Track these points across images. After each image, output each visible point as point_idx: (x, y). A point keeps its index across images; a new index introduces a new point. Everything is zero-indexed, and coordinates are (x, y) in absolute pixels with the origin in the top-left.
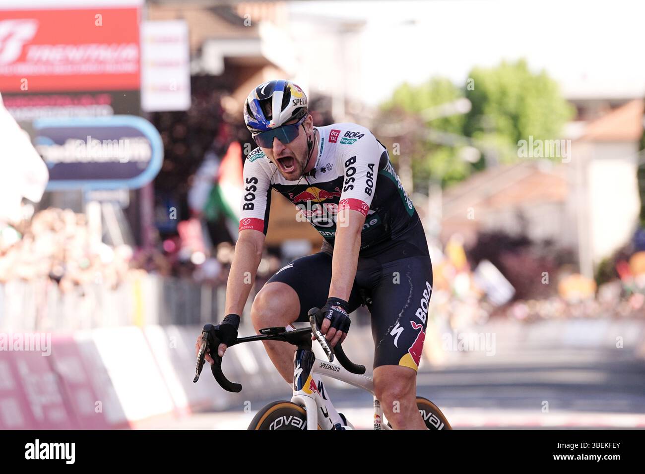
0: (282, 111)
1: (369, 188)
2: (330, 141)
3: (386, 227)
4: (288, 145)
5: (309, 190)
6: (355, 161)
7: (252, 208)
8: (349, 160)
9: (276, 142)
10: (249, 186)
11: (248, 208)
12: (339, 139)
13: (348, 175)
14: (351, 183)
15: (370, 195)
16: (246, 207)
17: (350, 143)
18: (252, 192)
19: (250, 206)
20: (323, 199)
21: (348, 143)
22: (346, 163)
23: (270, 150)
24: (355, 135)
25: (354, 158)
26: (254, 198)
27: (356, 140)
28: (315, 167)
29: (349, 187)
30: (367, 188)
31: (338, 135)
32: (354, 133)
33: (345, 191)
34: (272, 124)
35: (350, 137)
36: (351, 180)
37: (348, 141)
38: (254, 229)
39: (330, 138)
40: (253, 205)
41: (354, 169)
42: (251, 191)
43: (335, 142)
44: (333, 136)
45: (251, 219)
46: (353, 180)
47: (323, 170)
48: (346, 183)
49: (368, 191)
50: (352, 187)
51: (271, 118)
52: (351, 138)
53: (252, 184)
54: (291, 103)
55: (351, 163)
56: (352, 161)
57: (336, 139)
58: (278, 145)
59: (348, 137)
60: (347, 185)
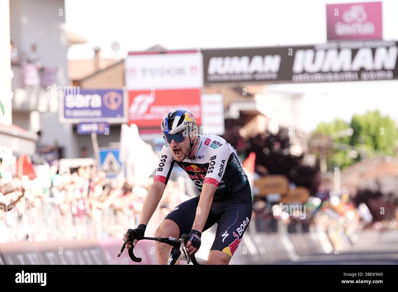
0: (177, 126)
1: (221, 173)
2: (205, 144)
5: (192, 166)
6: (215, 158)
7: (161, 171)
8: (213, 157)
9: (173, 141)
10: (163, 159)
11: (160, 170)
12: (210, 144)
14: (212, 169)
15: (220, 176)
16: (159, 169)
17: (215, 148)
19: (161, 169)
20: (198, 172)
21: (213, 148)
22: (211, 158)
23: (170, 144)
24: (218, 143)
25: (215, 157)
26: (164, 165)
27: (218, 147)
28: (195, 155)
29: (210, 171)
30: (219, 173)
31: (210, 141)
32: (218, 142)
33: (208, 173)
34: (171, 132)
36: (212, 168)
37: (214, 146)
38: (160, 181)
39: (205, 142)
41: (214, 162)
42: (163, 162)
43: (208, 145)
44: (207, 142)
45: (160, 176)
46: (213, 168)
47: (200, 157)
49: (219, 175)
50: (212, 171)
51: (171, 129)
52: (216, 145)
54: (183, 123)
55: (213, 159)
56: (214, 158)
58: (174, 143)
59: (214, 144)
60: (210, 170)
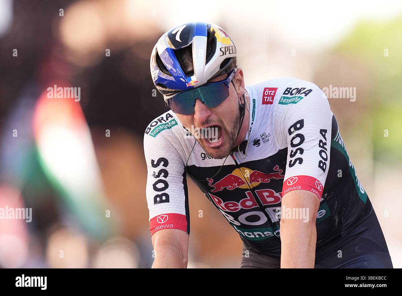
2: (264, 103)
3: (337, 220)
4: (214, 109)
5: (236, 173)
6: (302, 126)
7: (167, 200)
8: (294, 126)
11: (162, 201)
12: (277, 98)
13: (293, 145)
14: (298, 155)
15: (324, 170)
16: (158, 199)
17: (294, 102)
18: (163, 179)
19: (164, 198)
20: (255, 184)
21: (290, 103)
22: (290, 130)
23: (189, 117)
24: (299, 91)
25: (301, 122)
26: (167, 186)
27: (301, 98)
29: (296, 160)
30: (320, 162)
31: (275, 93)
32: (297, 89)
33: (291, 166)
34: (194, 81)
35: (291, 94)
36: (299, 152)
37: (290, 101)
38: (175, 228)
39: (263, 99)
40: (167, 196)
41: (302, 137)
42: (161, 178)
43: (271, 103)
44: (268, 96)
45: (170, 215)
46: (302, 151)
47: (257, 142)
48: (292, 156)
50: (301, 161)
51: (192, 73)
52: (294, 96)
53: (161, 167)
55: (296, 129)
56: (298, 126)
57: (273, 99)
58: (201, 110)
59: (289, 95)
60: (293, 159)
